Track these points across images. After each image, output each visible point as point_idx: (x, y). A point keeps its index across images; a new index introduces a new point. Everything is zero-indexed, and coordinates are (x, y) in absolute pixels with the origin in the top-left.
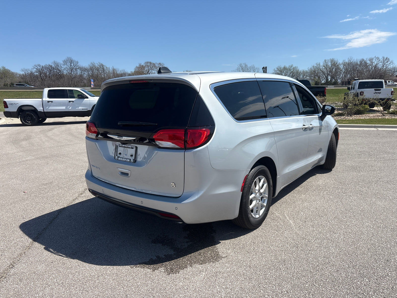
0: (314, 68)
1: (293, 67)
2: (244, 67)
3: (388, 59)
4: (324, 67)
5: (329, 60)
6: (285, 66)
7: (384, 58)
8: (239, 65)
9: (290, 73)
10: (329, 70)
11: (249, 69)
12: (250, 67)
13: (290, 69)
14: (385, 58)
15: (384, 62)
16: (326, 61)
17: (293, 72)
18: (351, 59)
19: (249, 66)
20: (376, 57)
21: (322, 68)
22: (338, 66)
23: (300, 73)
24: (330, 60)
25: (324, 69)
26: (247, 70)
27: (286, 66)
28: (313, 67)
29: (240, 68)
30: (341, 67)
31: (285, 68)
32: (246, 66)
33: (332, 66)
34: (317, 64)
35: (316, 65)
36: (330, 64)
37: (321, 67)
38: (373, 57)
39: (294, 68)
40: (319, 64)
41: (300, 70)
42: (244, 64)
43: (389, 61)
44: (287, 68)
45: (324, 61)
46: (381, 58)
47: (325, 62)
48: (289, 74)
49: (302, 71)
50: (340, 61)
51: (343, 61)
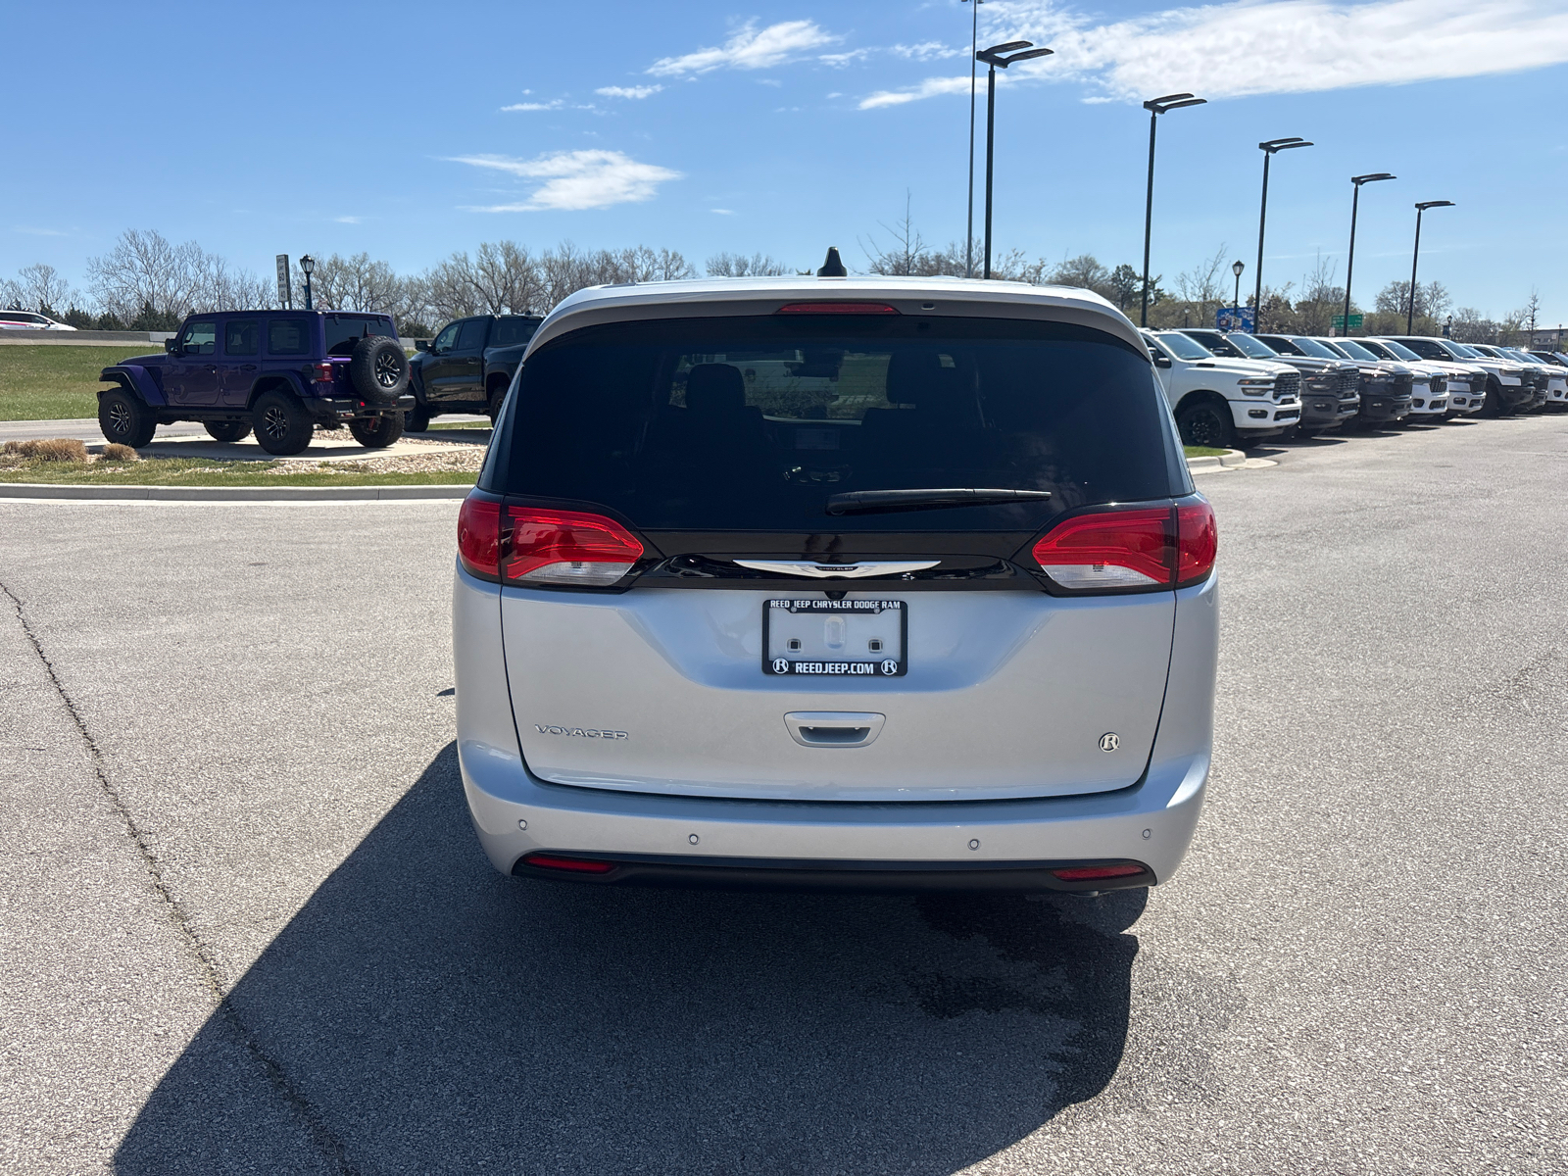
0: (448, 274)
1: (370, 264)
2: (150, 248)
3: (681, 259)
4: (484, 270)
5: (498, 246)
6: (336, 258)
7: (668, 256)
8: (123, 239)
9: (361, 288)
10: (501, 284)
11: (177, 260)
12: (180, 250)
13: (358, 272)
14: (671, 256)
15: (668, 267)
16: (489, 250)
17: (371, 282)
18: (569, 249)
19: (173, 245)
20: (645, 248)
21: (477, 273)
22: (528, 270)
23: (399, 288)
24: (502, 246)
25: (483, 277)
26: (166, 261)
27: (340, 259)
28: (445, 267)
29: (133, 249)
30: (542, 275)
31: (336, 263)
32: (159, 242)
33: (509, 270)
34: (456, 258)
35: (453, 263)
36: (500, 261)
37: (473, 271)
38: (635, 247)
39: (372, 268)
40: (466, 258)
41: (397, 277)
42: (149, 234)
43: (683, 266)
44: (347, 264)
45: (482, 249)
46: (657, 253)
47: (486, 253)
48: (357, 291)
49: (406, 281)
50: (535, 255)
51: (545, 256)
